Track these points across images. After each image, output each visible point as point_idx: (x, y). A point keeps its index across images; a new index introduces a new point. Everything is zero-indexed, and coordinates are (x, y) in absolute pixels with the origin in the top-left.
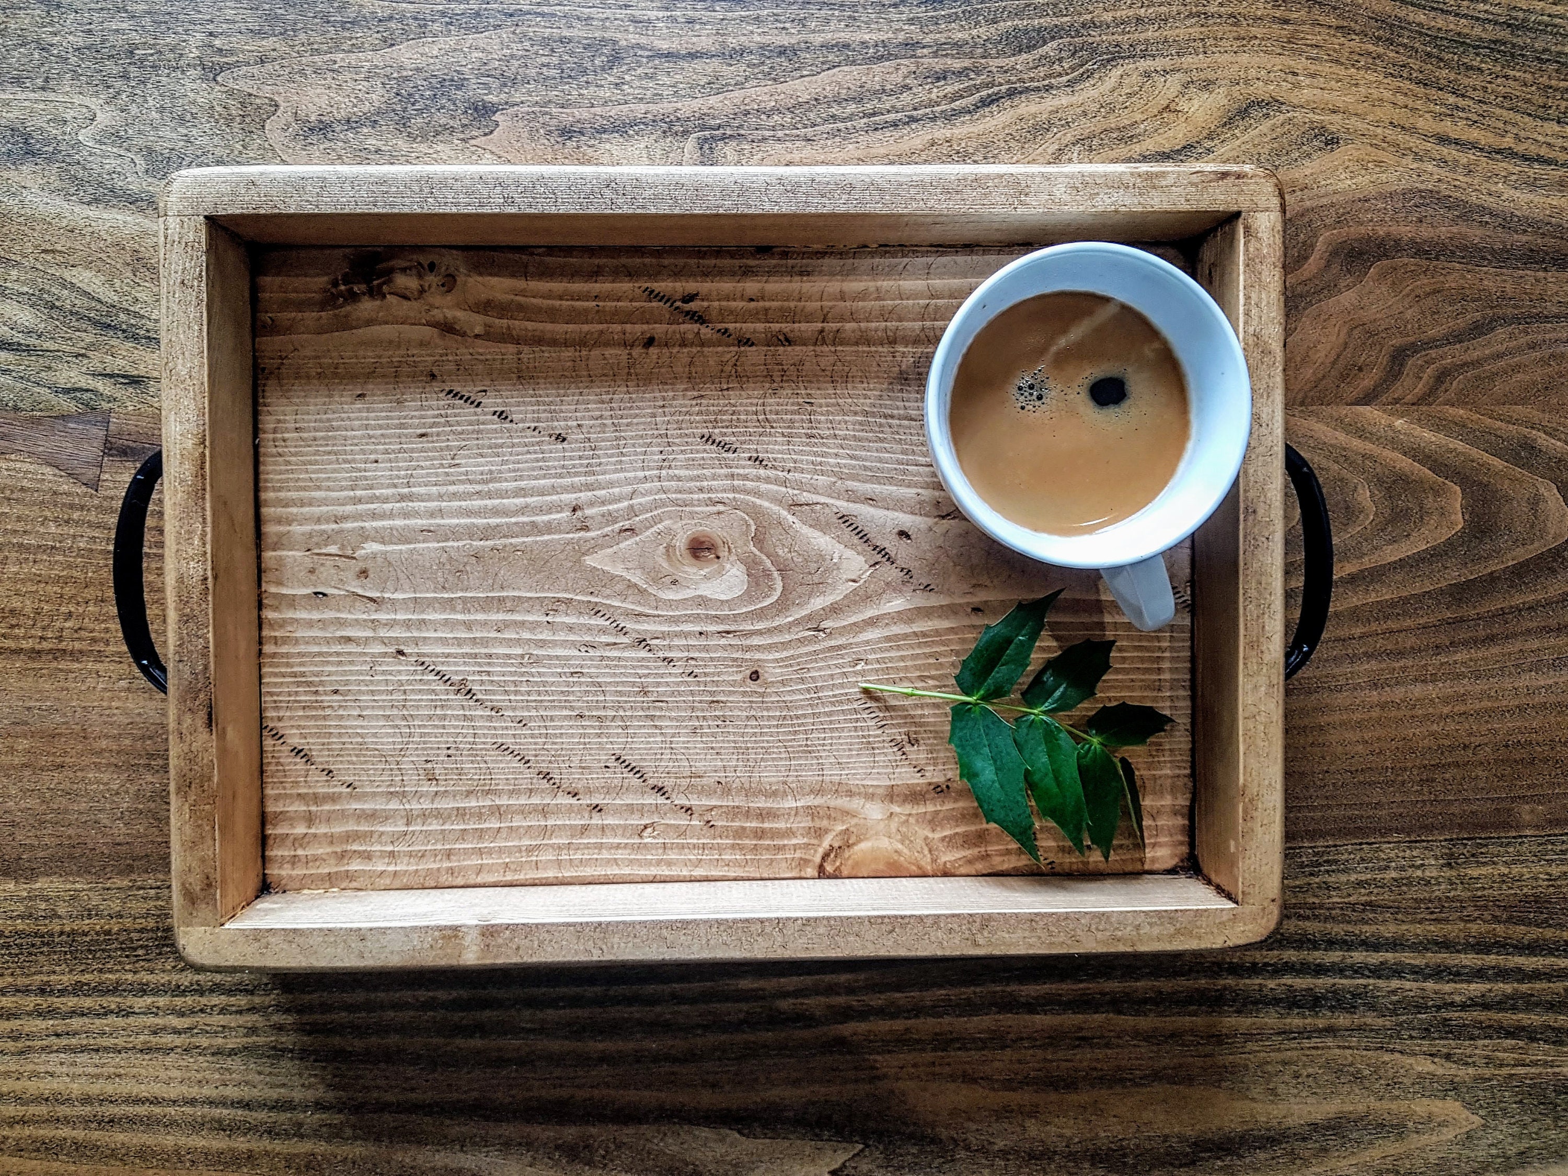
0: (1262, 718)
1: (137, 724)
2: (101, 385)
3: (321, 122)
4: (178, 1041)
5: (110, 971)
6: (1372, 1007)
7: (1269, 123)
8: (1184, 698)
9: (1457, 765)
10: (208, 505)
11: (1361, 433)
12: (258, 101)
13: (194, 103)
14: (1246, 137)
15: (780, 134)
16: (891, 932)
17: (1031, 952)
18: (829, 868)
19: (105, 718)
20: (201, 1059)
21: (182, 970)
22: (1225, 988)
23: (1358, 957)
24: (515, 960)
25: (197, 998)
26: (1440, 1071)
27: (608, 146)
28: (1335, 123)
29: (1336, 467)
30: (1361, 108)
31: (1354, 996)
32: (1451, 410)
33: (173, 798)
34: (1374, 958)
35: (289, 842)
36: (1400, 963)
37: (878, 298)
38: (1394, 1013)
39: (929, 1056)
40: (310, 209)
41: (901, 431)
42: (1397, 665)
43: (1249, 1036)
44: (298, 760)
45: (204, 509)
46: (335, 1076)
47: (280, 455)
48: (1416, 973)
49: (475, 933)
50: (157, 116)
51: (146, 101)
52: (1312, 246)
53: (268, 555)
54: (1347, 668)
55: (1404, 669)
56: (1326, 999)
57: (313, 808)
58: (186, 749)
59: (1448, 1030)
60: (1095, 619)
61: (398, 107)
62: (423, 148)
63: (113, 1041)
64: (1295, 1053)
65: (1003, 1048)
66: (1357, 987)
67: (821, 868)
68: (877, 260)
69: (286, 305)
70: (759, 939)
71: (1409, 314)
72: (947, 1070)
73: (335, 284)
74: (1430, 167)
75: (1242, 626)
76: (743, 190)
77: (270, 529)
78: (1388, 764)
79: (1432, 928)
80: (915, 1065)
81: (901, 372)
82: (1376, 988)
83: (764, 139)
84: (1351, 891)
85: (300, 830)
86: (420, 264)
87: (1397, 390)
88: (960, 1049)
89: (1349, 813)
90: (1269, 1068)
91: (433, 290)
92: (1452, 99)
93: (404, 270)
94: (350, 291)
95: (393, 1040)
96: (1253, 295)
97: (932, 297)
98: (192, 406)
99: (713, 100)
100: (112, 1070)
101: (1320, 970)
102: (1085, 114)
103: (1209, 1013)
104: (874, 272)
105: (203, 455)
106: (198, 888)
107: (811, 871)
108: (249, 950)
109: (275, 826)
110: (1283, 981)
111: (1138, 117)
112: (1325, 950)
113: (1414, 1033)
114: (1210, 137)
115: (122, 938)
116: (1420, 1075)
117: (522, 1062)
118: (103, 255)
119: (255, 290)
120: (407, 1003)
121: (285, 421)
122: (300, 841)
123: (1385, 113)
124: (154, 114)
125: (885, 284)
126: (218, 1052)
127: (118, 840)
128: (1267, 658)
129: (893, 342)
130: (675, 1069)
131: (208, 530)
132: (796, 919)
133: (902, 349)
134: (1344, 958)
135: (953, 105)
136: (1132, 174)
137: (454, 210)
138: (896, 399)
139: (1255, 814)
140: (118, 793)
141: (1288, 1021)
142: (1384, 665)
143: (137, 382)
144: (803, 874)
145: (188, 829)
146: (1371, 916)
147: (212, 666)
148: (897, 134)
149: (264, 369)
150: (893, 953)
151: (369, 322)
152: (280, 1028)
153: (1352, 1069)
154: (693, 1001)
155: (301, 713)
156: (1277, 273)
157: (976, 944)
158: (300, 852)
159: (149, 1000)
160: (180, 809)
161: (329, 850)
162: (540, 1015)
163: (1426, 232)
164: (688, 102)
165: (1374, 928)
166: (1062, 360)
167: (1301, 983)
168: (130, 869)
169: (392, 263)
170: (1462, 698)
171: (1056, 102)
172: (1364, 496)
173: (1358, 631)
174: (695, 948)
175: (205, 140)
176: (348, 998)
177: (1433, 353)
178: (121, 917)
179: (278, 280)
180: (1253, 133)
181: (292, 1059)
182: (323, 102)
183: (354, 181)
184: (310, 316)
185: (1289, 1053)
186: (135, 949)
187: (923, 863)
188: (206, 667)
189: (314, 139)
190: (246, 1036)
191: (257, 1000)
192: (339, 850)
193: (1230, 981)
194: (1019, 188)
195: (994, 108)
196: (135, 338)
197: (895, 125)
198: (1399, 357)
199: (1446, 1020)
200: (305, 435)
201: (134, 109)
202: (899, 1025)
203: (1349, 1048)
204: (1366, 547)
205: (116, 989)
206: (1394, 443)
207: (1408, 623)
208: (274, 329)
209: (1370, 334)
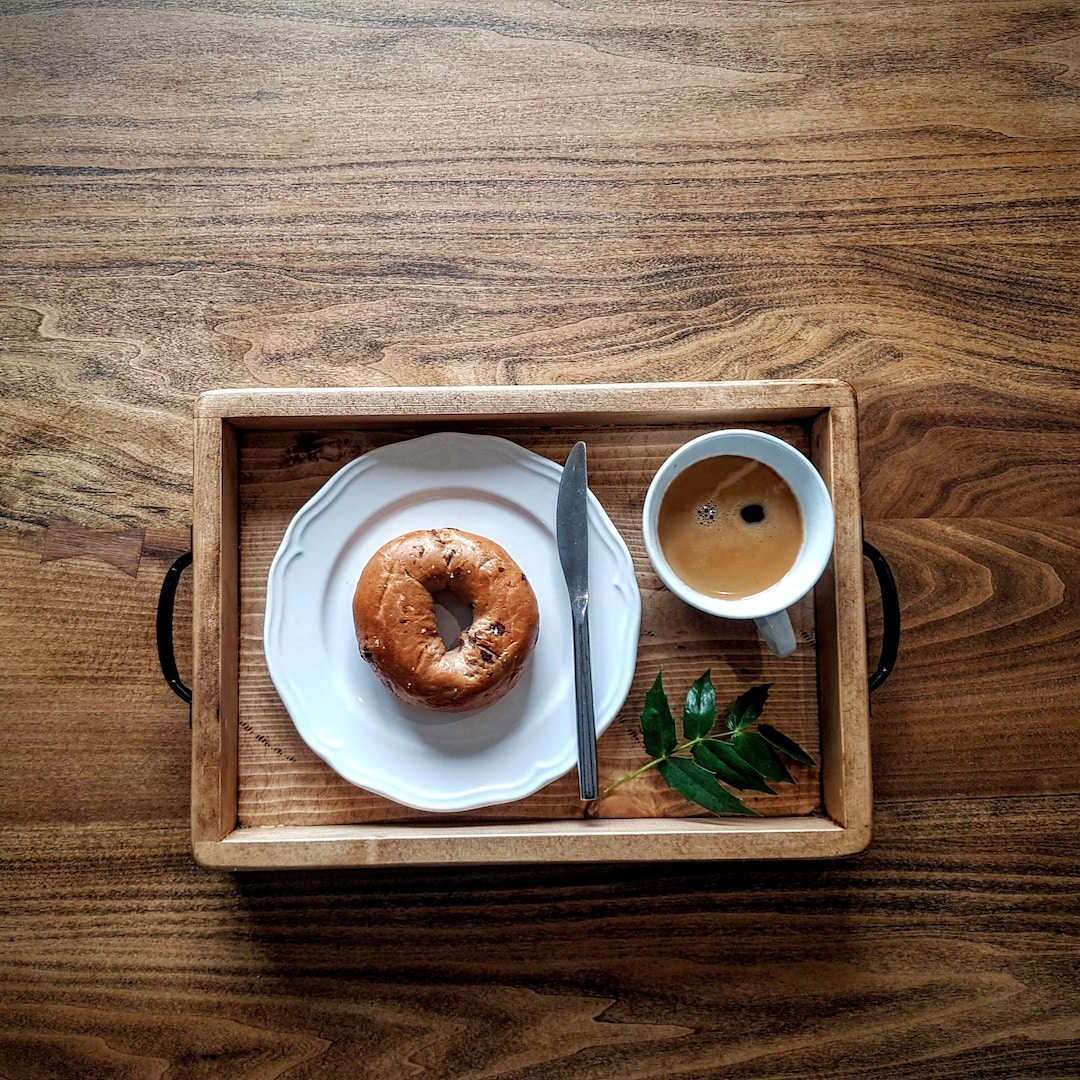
0: (855, 711)
1: (157, 723)
2: (139, 513)
3: (278, 354)
4: (176, 928)
5: (133, 883)
6: (949, 909)
7: (858, 345)
8: (814, 703)
9: (997, 748)
10: (220, 586)
11: (925, 535)
12: (239, 342)
13: (200, 343)
14: (843, 355)
15: (555, 358)
16: (628, 845)
17: (716, 858)
18: (591, 813)
19: (136, 720)
20: (190, 941)
21: (180, 882)
22: (850, 896)
23: (938, 875)
24: (399, 862)
25: (188, 900)
26: (997, 954)
27: (450, 367)
28: (900, 344)
29: (909, 557)
30: (916, 335)
31: (937, 902)
32: (982, 521)
33: (194, 762)
34: (949, 876)
35: (253, 795)
36: (966, 880)
37: (616, 457)
38: (964, 913)
39: (658, 940)
40: (282, 413)
41: (632, 536)
42: (954, 683)
43: (868, 929)
44: (260, 743)
45: (218, 588)
46: (275, 952)
47: (253, 555)
48: (977, 887)
49: (374, 845)
50: (178, 351)
51: (171, 342)
52: (888, 420)
53: (245, 616)
54: (922, 686)
55: (959, 686)
56: (918, 904)
57: (269, 774)
58: (203, 732)
59: (1000, 926)
60: (756, 653)
61: (324, 345)
62: (339, 369)
63: (134, 929)
64: (900, 940)
65: (706, 934)
66: (939, 895)
67: (586, 813)
68: (614, 434)
69: (259, 465)
70: (548, 849)
71: (952, 461)
72: (669, 949)
73: (288, 452)
74: (962, 370)
75: (839, 654)
76: (534, 399)
77: (246, 600)
78: (952, 747)
79: (986, 856)
80: (649, 946)
81: (631, 501)
82: (951, 896)
83: (545, 361)
84: (931, 832)
85: (261, 787)
86: (339, 440)
87: (946, 508)
88: (677, 935)
89: (928, 779)
90: (881, 950)
91: (347, 455)
92: (975, 328)
93: (329, 444)
94: (297, 456)
95: (312, 928)
96: (839, 456)
97: (649, 455)
98: (212, 528)
99: (514, 339)
100: (132, 949)
101: (913, 884)
102: (742, 342)
103: (841, 913)
104: (613, 441)
105: (218, 556)
106: (207, 818)
107: (579, 815)
108: (237, 856)
109: (245, 785)
110: (888, 891)
111: (776, 344)
112: (916, 870)
113: (978, 927)
114: (820, 355)
115: (142, 862)
116: (984, 957)
117: (395, 943)
118: (143, 435)
119: (240, 456)
120: (322, 904)
121: (257, 535)
122: (261, 795)
123: (931, 337)
124: (176, 350)
125: (619, 448)
126: (201, 936)
127: (142, 797)
128: (856, 674)
129: (625, 482)
130: (493, 948)
131: (220, 600)
132: (570, 837)
133: (630, 487)
134: (929, 876)
135: (660, 339)
136: (764, 387)
137: (367, 413)
138: (628, 517)
139: (852, 771)
140: (142, 768)
141: (893, 918)
142: (945, 684)
143: (162, 511)
144: (574, 817)
145: (202, 780)
146: (945, 848)
147: (220, 681)
148: (626, 357)
149: (244, 504)
150: (630, 858)
151: (308, 475)
152: (240, 920)
153: (937, 951)
154: (504, 902)
155: (263, 714)
156: (853, 443)
157: (681, 853)
158: (260, 802)
159: (157, 902)
160: (198, 768)
161: (279, 800)
162: (407, 911)
163: (960, 410)
164: (499, 340)
165: (947, 856)
166: (723, 496)
167: (901, 893)
168: (149, 816)
169: (323, 439)
170: (999, 704)
171: (724, 336)
172: (928, 575)
173: (928, 661)
174: (508, 855)
175: (207, 366)
176: (285, 899)
177: (969, 485)
178: (142, 847)
179: (254, 450)
180: (848, 351)
181: (248, 940)
182: (279, 343)
183: (309, 398)
184: (273, 472)
185: (895, 940)
186: (150, 868)
187: (650, 809)
188: (217, 682)
189: (273, 364)
190: (218, 925)
191: (226, 901)
192: (284, 800)
193: (854, 891)
194: (696, 395)
195: (686, 340)
196: (162, 484)
197: (625, 351)
198: (946, 488)
199: (999, 919)
200: (268, 543)
201: (163, 347)
202: (637, 919)
203: (935, 937)
204: (930, 607)
205: (137, 895)
206: (945, 541)
207: (960, 656)
208: (251, 479)
209: (928, 473)
